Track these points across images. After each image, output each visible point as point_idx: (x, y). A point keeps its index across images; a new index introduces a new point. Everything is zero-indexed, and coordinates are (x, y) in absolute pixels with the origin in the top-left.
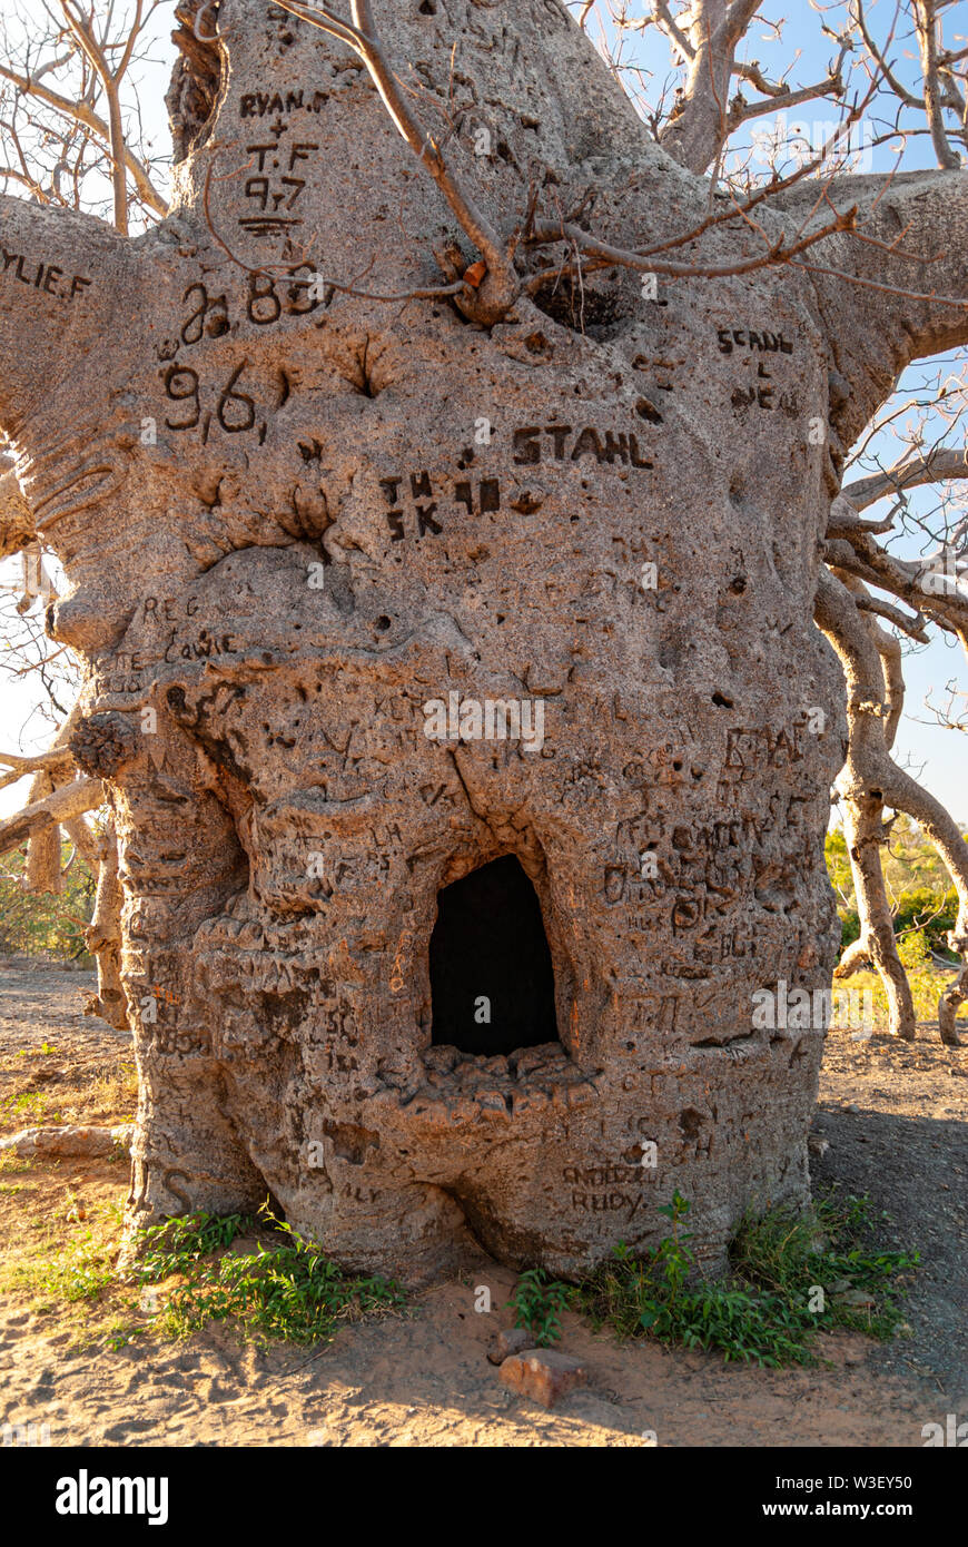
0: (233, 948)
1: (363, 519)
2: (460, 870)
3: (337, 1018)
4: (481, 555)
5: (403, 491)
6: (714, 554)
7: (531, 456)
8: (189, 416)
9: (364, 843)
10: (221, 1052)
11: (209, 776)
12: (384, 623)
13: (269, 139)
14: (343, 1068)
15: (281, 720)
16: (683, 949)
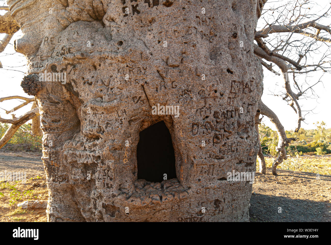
0: (75, 149)
1: (114, 10)
2: (146, 125)
3: (106, 171)
4: (152, 21)
5: (128, 0)
6: (227, 26)
9: (114, 115)
10: (71, 182)
11: (67, 96)
12: (121, 43)
14: (108, 187)
15: (88, 76)
16: (216, 149)
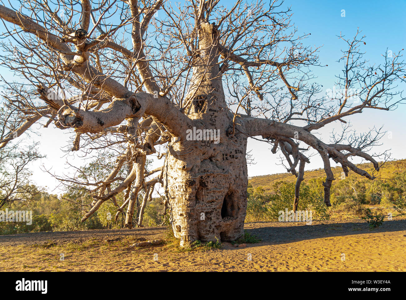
0: (202, 207)
1: (220, 158)
3: (217, 214)
4: (232, 163)
5: (225, 155)
7: (236, 153)
8: (204, 145)
12: (224, 170)
13: (212, 114)
14: (218, 219)
15: (212, 180)
